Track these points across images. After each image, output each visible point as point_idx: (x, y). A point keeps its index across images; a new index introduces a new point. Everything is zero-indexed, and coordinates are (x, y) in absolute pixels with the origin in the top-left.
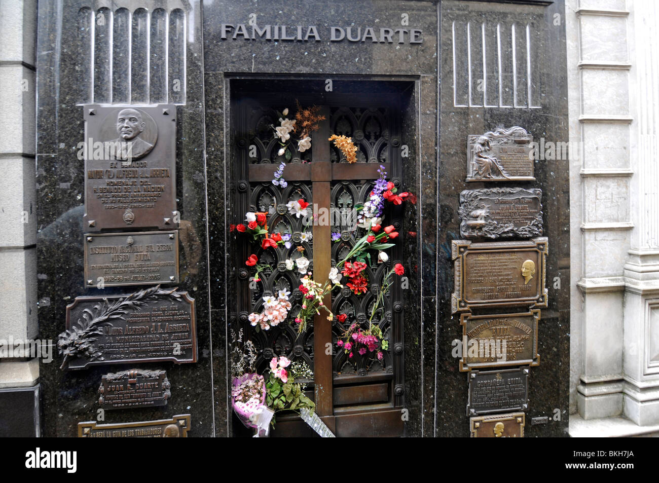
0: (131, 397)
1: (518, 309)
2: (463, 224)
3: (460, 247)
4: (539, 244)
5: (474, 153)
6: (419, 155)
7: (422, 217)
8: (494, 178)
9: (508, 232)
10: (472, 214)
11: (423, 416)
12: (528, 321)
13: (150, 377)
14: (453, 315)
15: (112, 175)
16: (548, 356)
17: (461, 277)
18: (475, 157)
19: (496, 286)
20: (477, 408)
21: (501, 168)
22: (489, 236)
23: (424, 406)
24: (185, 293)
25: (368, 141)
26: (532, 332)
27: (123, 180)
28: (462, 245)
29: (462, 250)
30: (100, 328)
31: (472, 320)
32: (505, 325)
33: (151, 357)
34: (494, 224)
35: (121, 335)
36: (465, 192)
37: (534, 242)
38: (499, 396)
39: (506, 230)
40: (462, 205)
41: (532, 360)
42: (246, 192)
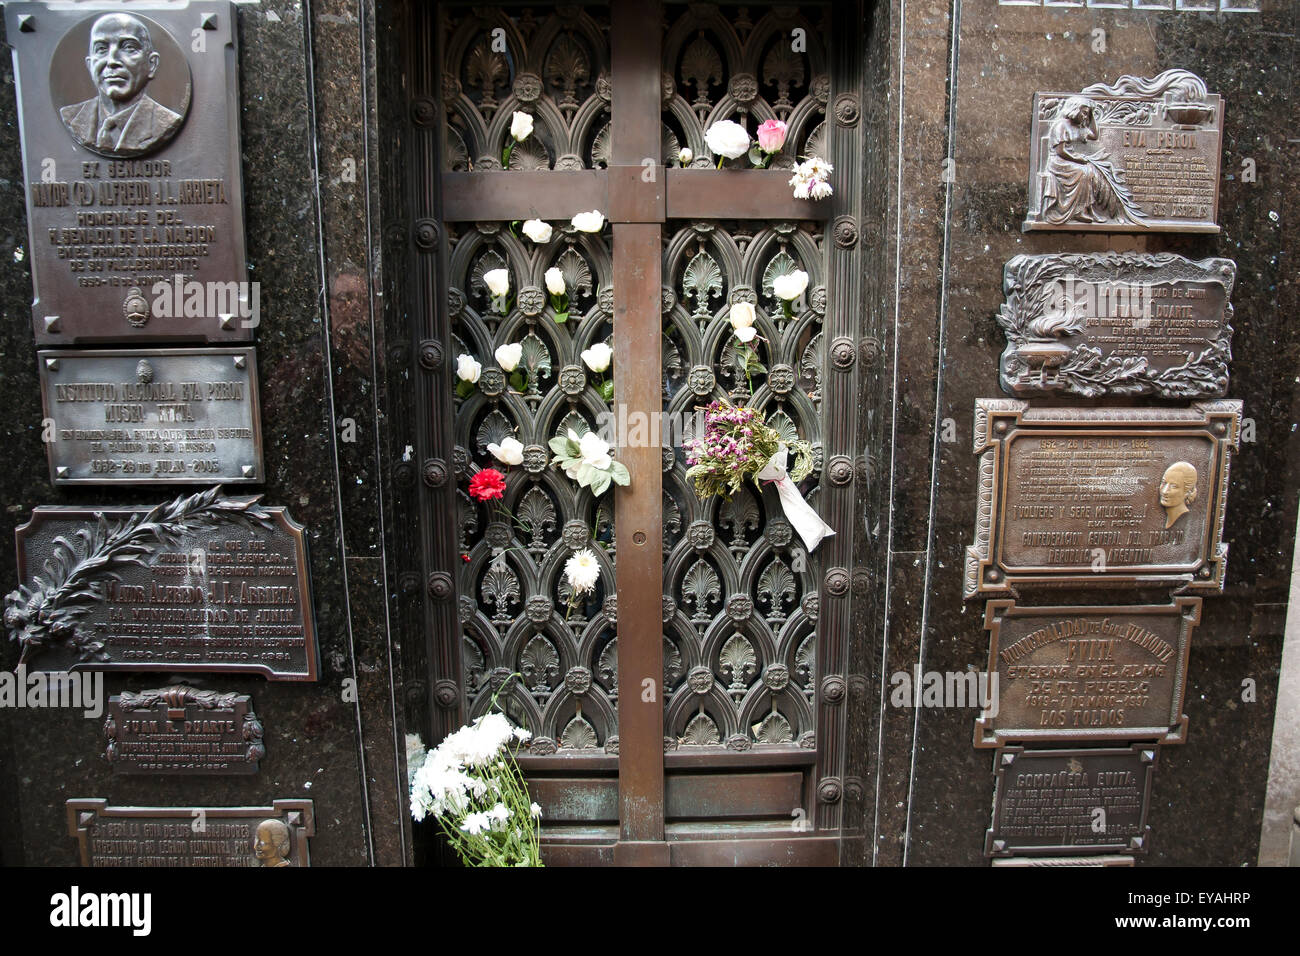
0: (177, 750)
1: (1143, 595)
2: (1009, 352)
3: (996, 418)
4: (1215, 419)
5: (1050, 146)
6: (895, 150)
7: (900, 329)
8: (1102, 221)
9: (1130, 381)
10: (1033, 324)
11: (876, 850)
12: (1168, 625)
13: (215, 706)
14: (969, 602)
15: (90, 196)
16: (1213, 722)
17: (993, 501)
18: (1053, 159)
19: (1086, 531)
20: (1010, 840)
21: (1122, 192)
22: (1077, 389)
23: (880, 827)
24: (279, 510)
25: (772, 105)
26: (1175, 657)
27: (117, 211)
28: (1000, 412)
29: (1001, 425)
30: (94, 585)
31: (1016, 617)
32: (1104, 635)
33: (212, 660)
34: (1093, 355)
35: (143, 604)
36: (1018, 260)
37: (1203, 412)
38: (1071, 814)
39: (1125, 375)
40: (1010, 298)
41: (1164, 730)
42: (436, 251)
